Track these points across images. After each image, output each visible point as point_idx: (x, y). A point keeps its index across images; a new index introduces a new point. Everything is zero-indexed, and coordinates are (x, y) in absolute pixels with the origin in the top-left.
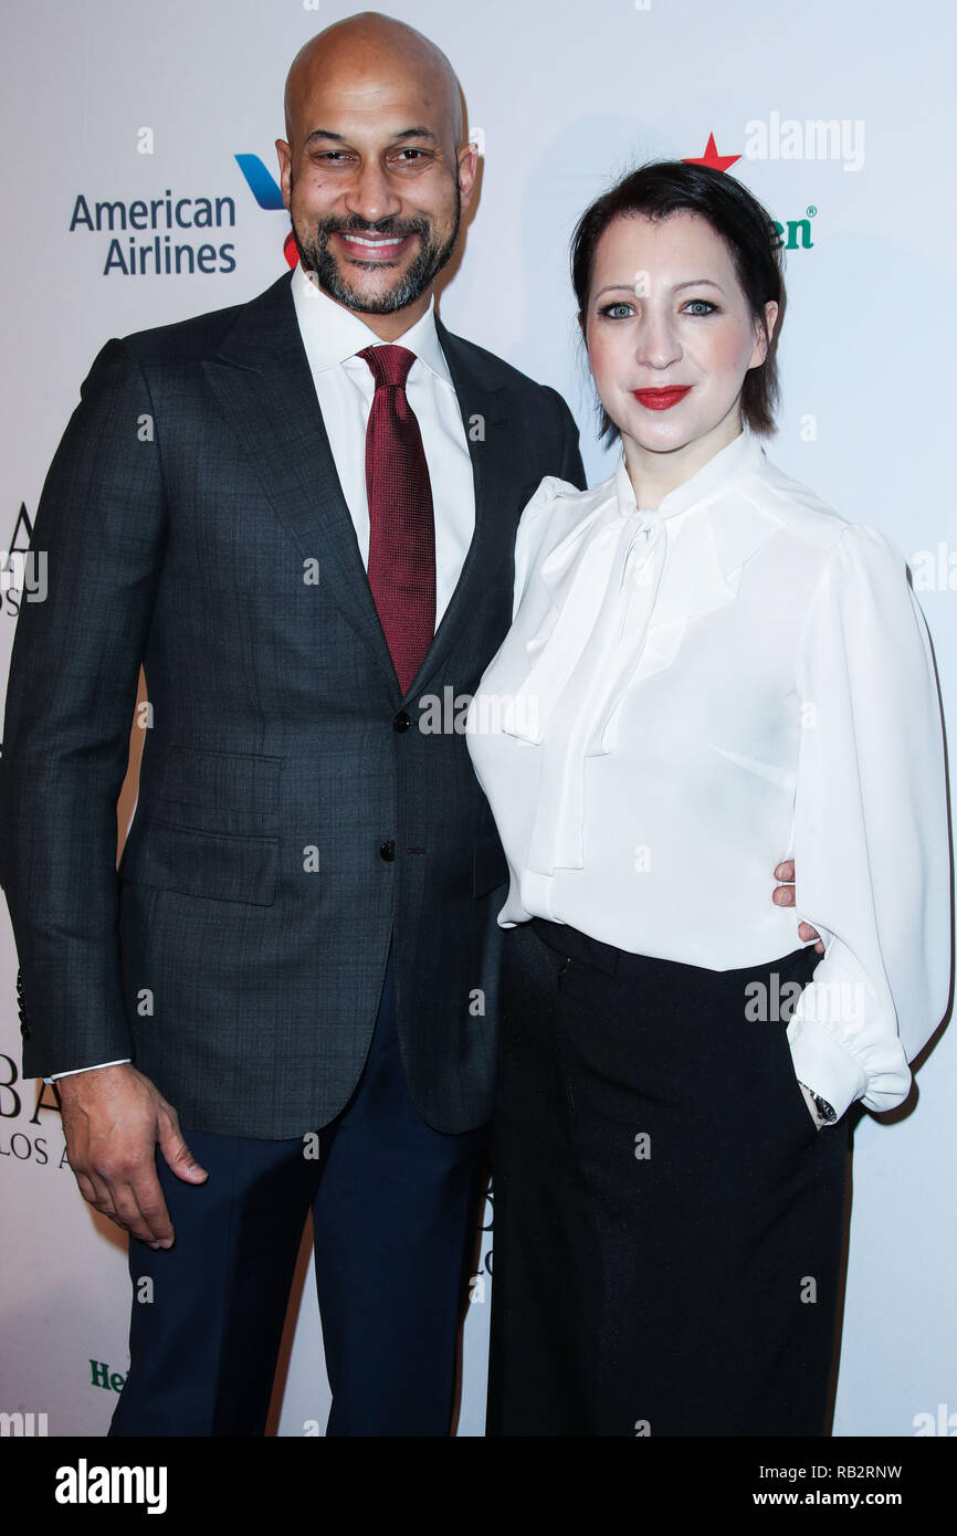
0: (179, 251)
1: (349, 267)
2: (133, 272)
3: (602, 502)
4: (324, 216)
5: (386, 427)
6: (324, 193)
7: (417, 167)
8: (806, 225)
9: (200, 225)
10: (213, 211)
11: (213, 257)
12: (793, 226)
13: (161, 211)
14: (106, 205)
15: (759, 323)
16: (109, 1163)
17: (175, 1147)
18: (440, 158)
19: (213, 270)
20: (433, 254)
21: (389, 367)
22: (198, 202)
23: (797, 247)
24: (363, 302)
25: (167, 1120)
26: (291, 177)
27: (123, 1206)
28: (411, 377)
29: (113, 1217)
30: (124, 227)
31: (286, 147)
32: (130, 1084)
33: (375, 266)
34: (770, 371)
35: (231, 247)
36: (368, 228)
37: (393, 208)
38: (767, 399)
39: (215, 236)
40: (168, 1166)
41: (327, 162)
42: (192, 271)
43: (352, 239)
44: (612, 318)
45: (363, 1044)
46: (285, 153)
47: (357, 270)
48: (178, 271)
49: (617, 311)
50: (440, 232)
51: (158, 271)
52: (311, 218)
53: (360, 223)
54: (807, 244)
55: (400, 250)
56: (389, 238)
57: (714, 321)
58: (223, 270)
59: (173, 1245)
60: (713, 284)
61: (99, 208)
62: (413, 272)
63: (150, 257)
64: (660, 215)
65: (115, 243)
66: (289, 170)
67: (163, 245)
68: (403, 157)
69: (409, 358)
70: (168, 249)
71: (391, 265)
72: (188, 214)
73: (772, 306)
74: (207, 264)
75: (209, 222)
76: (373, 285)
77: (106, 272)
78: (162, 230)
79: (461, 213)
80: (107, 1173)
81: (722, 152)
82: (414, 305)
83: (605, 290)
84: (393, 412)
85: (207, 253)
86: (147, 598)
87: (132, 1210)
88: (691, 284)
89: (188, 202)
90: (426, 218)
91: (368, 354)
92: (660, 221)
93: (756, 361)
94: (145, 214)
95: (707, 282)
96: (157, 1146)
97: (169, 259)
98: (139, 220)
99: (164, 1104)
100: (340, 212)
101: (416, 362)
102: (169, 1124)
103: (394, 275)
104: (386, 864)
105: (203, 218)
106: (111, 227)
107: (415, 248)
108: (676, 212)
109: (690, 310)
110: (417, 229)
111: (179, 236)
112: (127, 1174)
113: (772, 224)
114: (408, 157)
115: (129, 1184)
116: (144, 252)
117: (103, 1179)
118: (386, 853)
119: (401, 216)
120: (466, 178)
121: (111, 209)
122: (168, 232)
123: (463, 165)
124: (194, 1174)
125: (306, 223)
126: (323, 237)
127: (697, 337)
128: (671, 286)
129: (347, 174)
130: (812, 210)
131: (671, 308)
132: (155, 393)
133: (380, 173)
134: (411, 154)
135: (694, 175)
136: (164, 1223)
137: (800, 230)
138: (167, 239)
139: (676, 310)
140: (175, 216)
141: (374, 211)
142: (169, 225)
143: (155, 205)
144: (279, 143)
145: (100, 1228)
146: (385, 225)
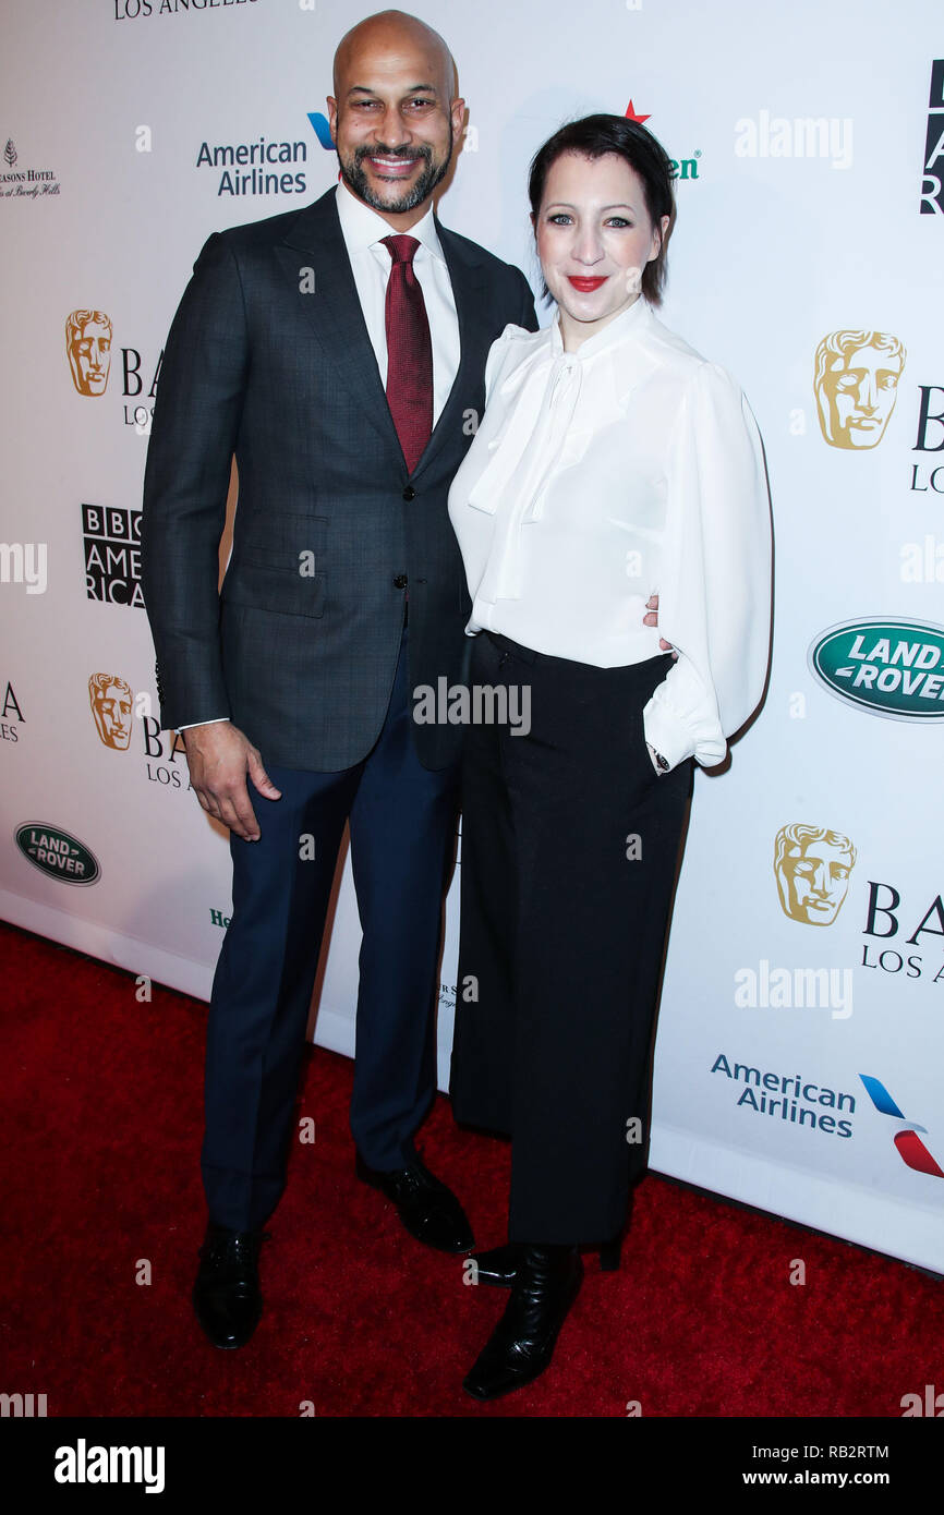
0: (268, 179)
1: (376, 180)
2: (238, 193)
3: (543, 344)
4: (359, 145)
5: (399, 292)
6: (359, 130)
7: (424, 112)
8: (694, 163)
9: (283, 161)
10: (291, 151)
11: (291, 182)
12: (685, 163)
13: (257, 152)
14: (221, 149)
15: (656, 230)
16: (217, 786)
17: (259, 776)
18: (439, 106)
19: (290, 191)
20: (434, 172)
21: (401, 250)
22: (281, 145)
23: (687, 178)
24: (385, 205)
25: (254, 758)
26: (337, 121)
27: (226, 813)
28: (416, 256)
29: (221, 819)
30: (232, 163)
31: (334, 102)
32: (229, 735)
33: (393, 180)
34: (661, 263)
35: (303, 175)
36: (389, 153)
37: (407, 139)
38: (658, 282)
39: (292, 168)
40: (255, 788)
41: (362, 108)
42: (276, 192)
43: (378, 161)
44: (558, 224)
45: (382, 711)
46: (333, 105)
47: (380, 182)
48: (267, 192)
49: (560, 220)
50: (439, 157)
51: (254, 192)
52: (350, 147)
53: (384, 150)
54: (694, 176)
55: (411, 168)
56: (403, 160)
57: (627, 232)
58: (297, 191)
59: (260, 840)
60: (629, 208)
61: (216, 151)
62: (420, 184)
63: (249, 183)
64: (595, 157)
65: (226, 174)
66: (335, 117)
67: (258, 174)
68: (413, 105)
69: (416, 244)
70: (261, 177)
71: (404, 179)
72: (275, 154)
73: (666, 219)
74: (287, 187)
75: (289, 159)
76: (392, 193)
77: (220, 194)
78: (257, 165)
79: (453, 145)
80: (216, 792)
81: (637, 113)
82: (420, 208)
83: (554, 205)
84: (405, 281)
85: (287, 180)
86: (238, 408)
87: (232, 816)
88: (614, 207)
89: (276, 146)
90: (430, 147)
91: (387, 241)
92: (595, 160)
93: (653, 256)
94: (246, 154)
95: (624, 206)
96: (248, 775)
97: (261, 184)
98: (242, 159)
99: (252, 748)
100: (370, 142)
101: (421, 247)
102: (255, 760)
103: (407, 186)
104: (398, 590)
105: (285, 156)
106: (224, 163)
107: (422, 168)
108: (606, 155)
109: (611, 223)
110: (423, 154)
111: (269, 169)
112: (229, 792)
113: (670, 162)
114: (417, 105)
115: (230, 798)
116: (245, 180)
117: (213, 795)
118: (399, 583)
119: (412, 145)
120: (456, 122)
121: (224, 152)
122: (262, 166)
123: (454, 114)
124: (273, 794)
125: (347, 151)
126: (358, 160)
127: (615, 241)
128: (599, 207)
129: (375, 116)
130: (698, 153)
131: (598, 222)
132: (242, 267)
133: (398, 117)
134: (420, 103)
135: (618, 127)
136: (253, 824)
137: (690, 166)
138: (261, 171)
139: (601, 224)
140: (266, 155)
141: (393, 141)
142: (262, 161)
143: (253, 148)
144: (329, 99)
145: (213, 826)
146: (401, 151)
